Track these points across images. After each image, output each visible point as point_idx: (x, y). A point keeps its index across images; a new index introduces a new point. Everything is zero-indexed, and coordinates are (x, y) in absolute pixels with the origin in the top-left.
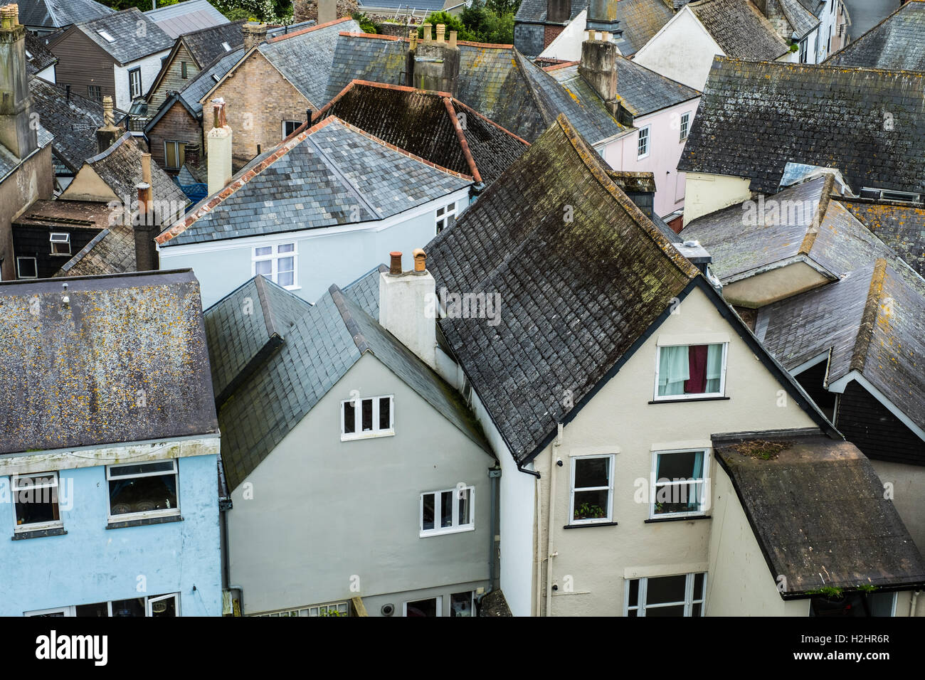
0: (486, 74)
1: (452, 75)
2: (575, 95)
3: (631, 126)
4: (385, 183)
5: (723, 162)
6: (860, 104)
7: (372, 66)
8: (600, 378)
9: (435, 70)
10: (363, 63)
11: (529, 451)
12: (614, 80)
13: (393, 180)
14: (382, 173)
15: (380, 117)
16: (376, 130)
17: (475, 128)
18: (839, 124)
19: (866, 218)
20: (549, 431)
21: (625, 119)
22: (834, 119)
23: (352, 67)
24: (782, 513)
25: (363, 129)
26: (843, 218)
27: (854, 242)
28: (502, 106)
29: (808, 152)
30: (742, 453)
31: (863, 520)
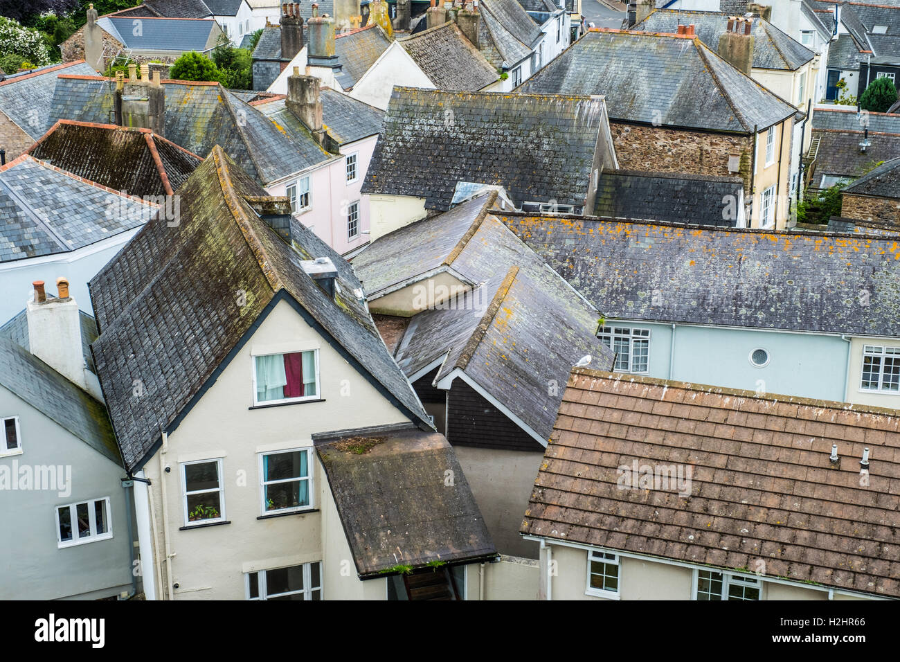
0: (195, 110)
1: (157, 112)
2: (281, 126)
3: (338, 154)
4: (78, 216)
5: (401, 183)
6: (521, 126)
7: (89, 106)
8: (199, 388)
9: (141, 108)
10: (80, 104)
11: (138, 460)
12: (319, 111)
13: (87, 213)
14: (75, 207)
15: (85, 154)
16: (80, 166)
17: (176, 161)
18: (503, 145)
19: (519, 229)
20: (155, 441)
21: (331, 147)
22: (498, 141)
23: (71, 107)
24: (367, 502)
25: (58, 166)
26: (497, 230)
27: (503, 251)
28: (209, 140)
29: (477, 171)
30: (339, 450)
31: (440, 503)
